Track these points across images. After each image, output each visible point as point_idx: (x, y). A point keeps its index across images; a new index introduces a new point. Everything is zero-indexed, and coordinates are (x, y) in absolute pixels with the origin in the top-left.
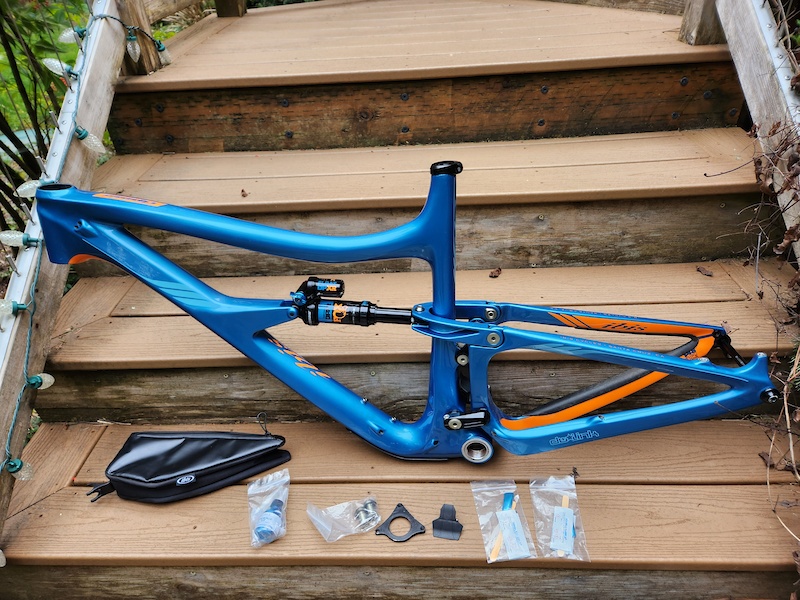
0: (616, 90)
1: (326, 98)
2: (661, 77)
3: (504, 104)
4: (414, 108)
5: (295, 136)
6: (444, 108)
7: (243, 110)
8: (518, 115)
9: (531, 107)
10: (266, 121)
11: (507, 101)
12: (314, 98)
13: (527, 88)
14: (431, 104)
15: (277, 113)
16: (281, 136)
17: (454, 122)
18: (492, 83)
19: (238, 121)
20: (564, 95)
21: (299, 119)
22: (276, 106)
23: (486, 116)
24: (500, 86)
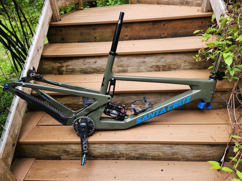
0: (184, 25)
1: (105, 27)
2: (196, 21)
3: (153, 29)
4: (129, 30)
5: (96, 38)
6: (137, 30)
7: (83, 31)
8: (157, 32)
9: (161, 29)
10: (89, 34)
11: (154, 28)
12: (102, 28)
13: (159, 24)
14: (134, 29)
15: (92, 32)
16: (93, 38)
17: (140, 34)
18: (150, 23)
19: (81, 34)
20: (169, 26)
21: (98, 32)
22: (92, 30)
23: (148, 32)
24: (152, 24)
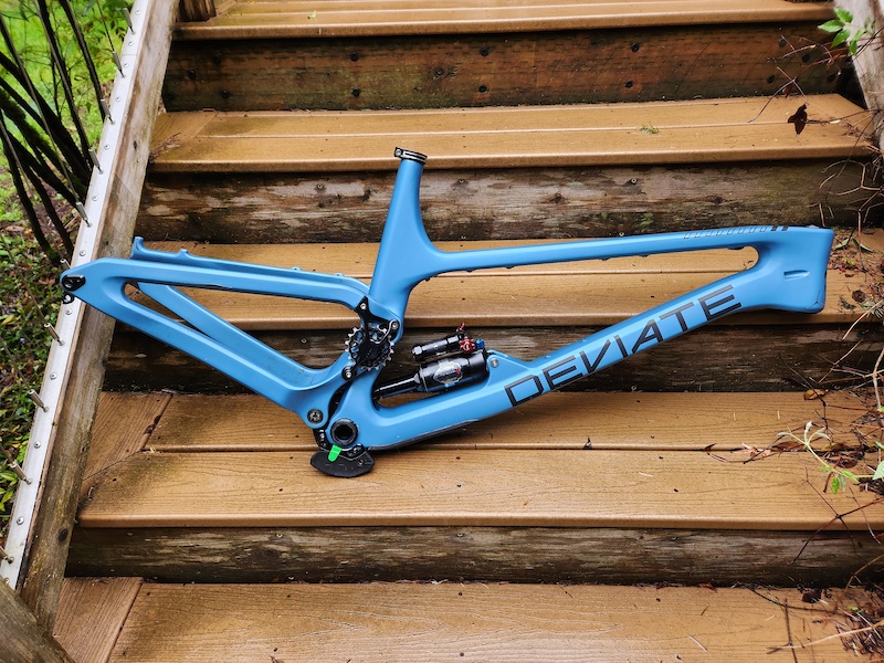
0: (711, 50)
1: (399, 51)
2: (760, 36)
3: (591, 62)
4: (494, 65)
5: (362, 94)
6: (526, 66)
7: (308, 64)
8: (605, 75)
9: (620, 67)
10: (330, 76)
11: (594, 60)
12: (385, 52)
13: (617, 45)
14: (513, 61)
15: (344, 67)
16: (348, 94)
17: (535, 81)
18: (579, 39)
19: (301, 76)
20: (655, 54)
21: (370, 71)
22: (345, 59)
23: (570, 75)
24: (587, 42)
